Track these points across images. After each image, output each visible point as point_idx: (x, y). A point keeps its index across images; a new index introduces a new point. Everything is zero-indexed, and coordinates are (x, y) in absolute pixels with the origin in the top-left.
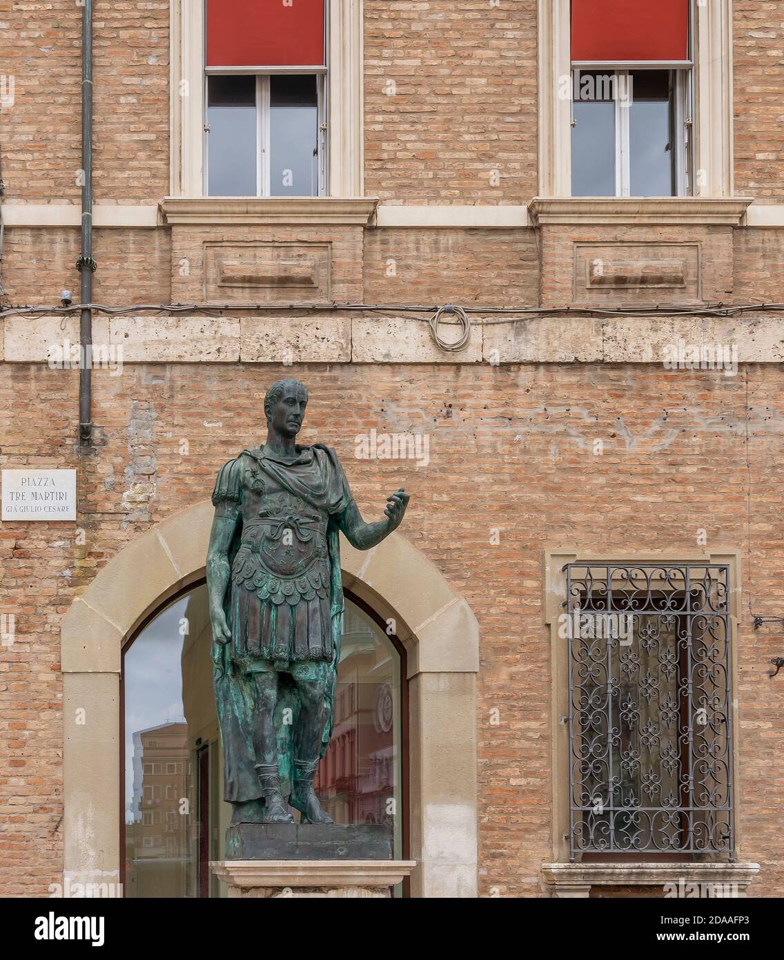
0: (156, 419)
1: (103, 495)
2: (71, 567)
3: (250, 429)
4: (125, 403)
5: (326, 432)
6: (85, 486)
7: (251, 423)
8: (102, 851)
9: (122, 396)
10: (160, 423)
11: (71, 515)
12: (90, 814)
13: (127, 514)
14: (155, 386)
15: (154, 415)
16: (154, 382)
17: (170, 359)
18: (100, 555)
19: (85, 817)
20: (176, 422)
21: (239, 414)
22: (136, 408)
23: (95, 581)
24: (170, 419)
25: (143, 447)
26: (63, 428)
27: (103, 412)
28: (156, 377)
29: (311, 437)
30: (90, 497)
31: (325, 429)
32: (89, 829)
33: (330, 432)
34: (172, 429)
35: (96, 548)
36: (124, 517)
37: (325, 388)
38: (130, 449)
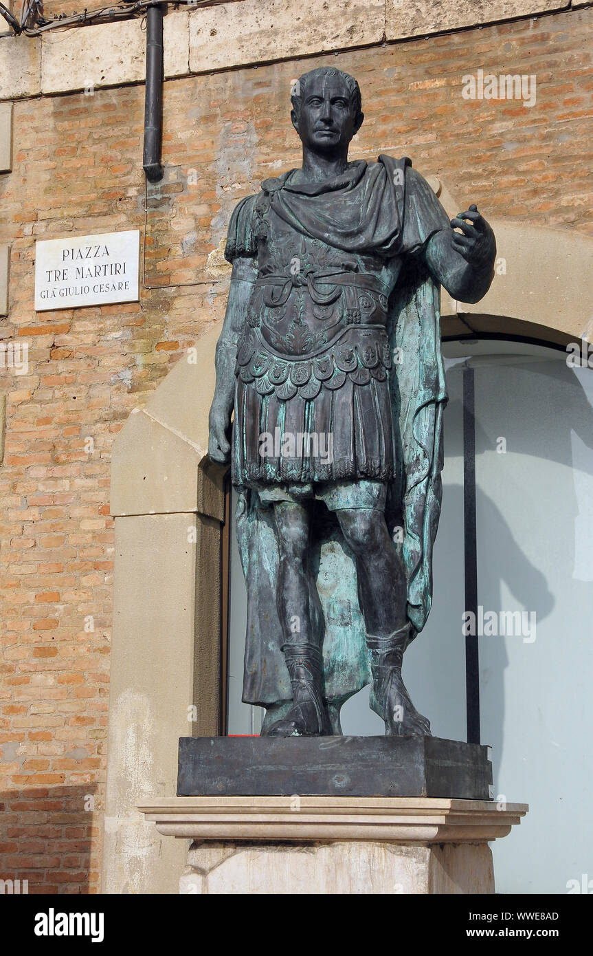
0: (259, 144)
1: (179, 259)
2: (132, 365)
3: (402, 138)
4: (212, 128)
5: (527, 123)
6: (152, 250)
7: (404, 128)
8: (163, 784)
9: (208, 119)
10: (265, 149)
11: (132, 293)
12: (147, 725)
13: (214, 283)
14: (257, 98)
15: (255, 138)
16: (257, 92)
17: (277, 56)
18: (174, 345)
19: (138, 730)
20: (287, 145)
21: (385, 119)
22: (228, 132)
23: (167, 381)
24: (279, 141)
25: (238, 186)
26: (125, 175)
27: (181, 145)
28: (259, 84)
29: (501, 135)
30: (161, 265)
31: (524, 119)
32: (144, 750)
33: (534, 121)
34: (282, 155)
35: (168, 336)
36: (209, 288)
37: (525, 56)
38: (219, 192)
